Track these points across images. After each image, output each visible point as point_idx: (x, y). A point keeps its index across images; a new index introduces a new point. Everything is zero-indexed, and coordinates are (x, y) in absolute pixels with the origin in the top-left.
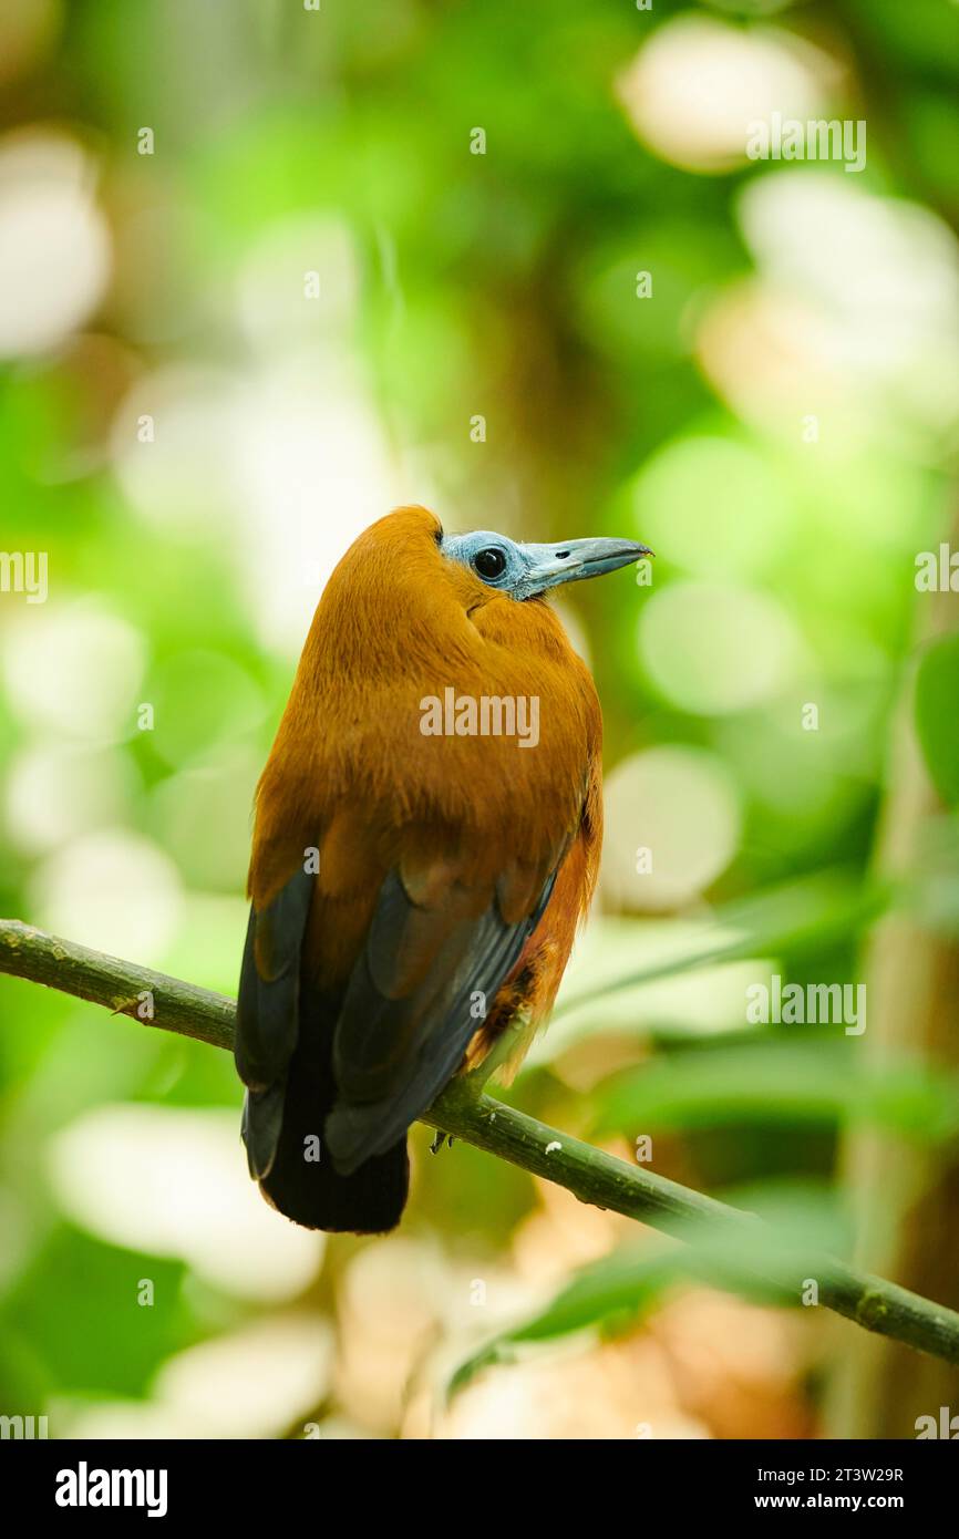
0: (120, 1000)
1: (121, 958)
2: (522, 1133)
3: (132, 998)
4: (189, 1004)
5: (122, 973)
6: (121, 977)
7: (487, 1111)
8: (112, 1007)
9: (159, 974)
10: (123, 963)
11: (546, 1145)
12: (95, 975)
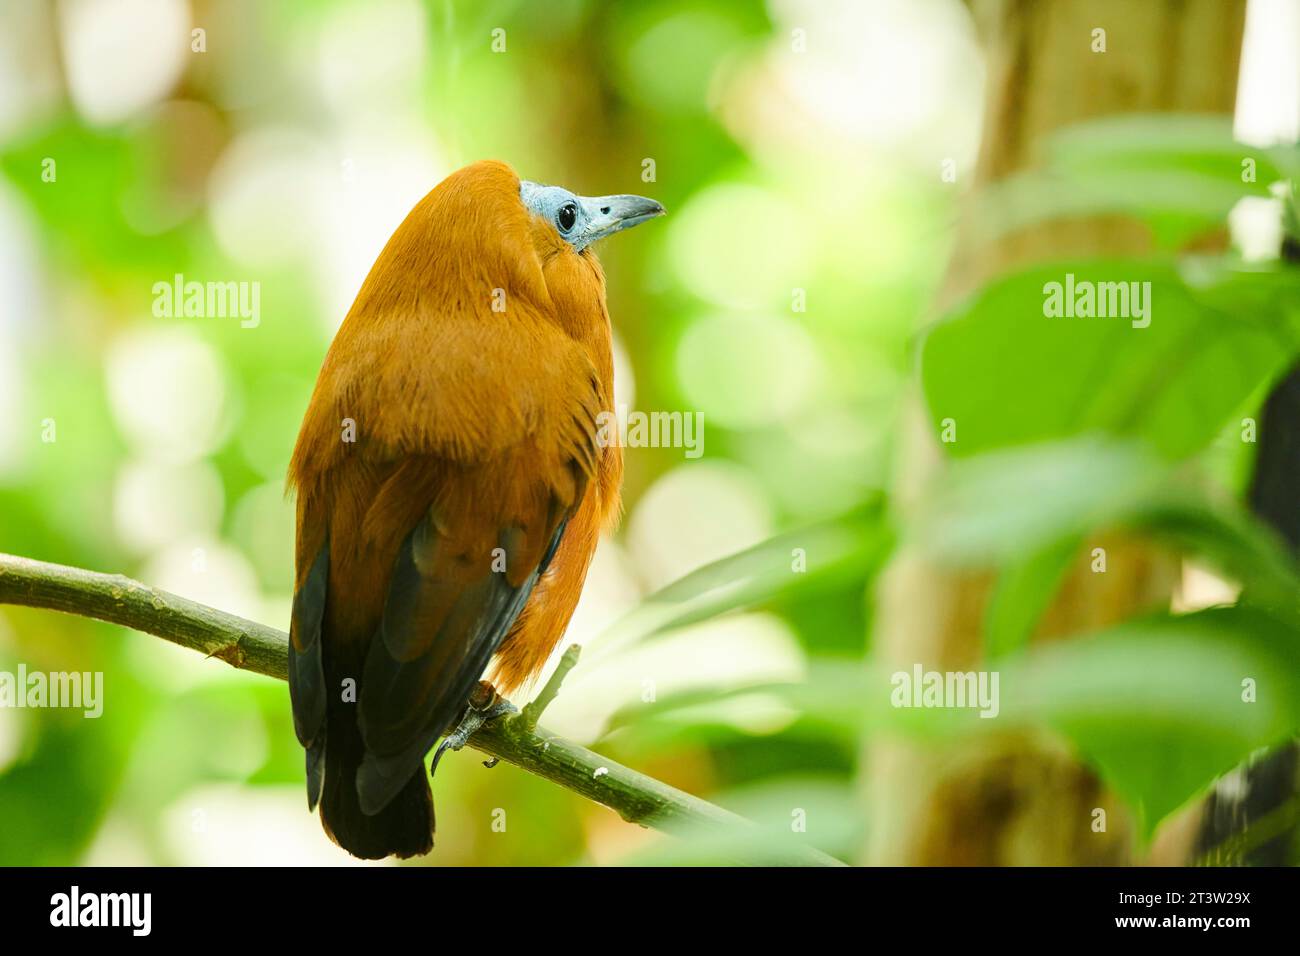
0: (213, 645)
1: (213, 606)
2: (573, 760)
3: (223, 643)
4: (275, 648)
5: (214, 621)
6: (213, 624)
7: (542, 741)
8: (206, 651)
9: (248, 621)
10: (215, 611)
11: (594, 771)
12: (191, 623)
